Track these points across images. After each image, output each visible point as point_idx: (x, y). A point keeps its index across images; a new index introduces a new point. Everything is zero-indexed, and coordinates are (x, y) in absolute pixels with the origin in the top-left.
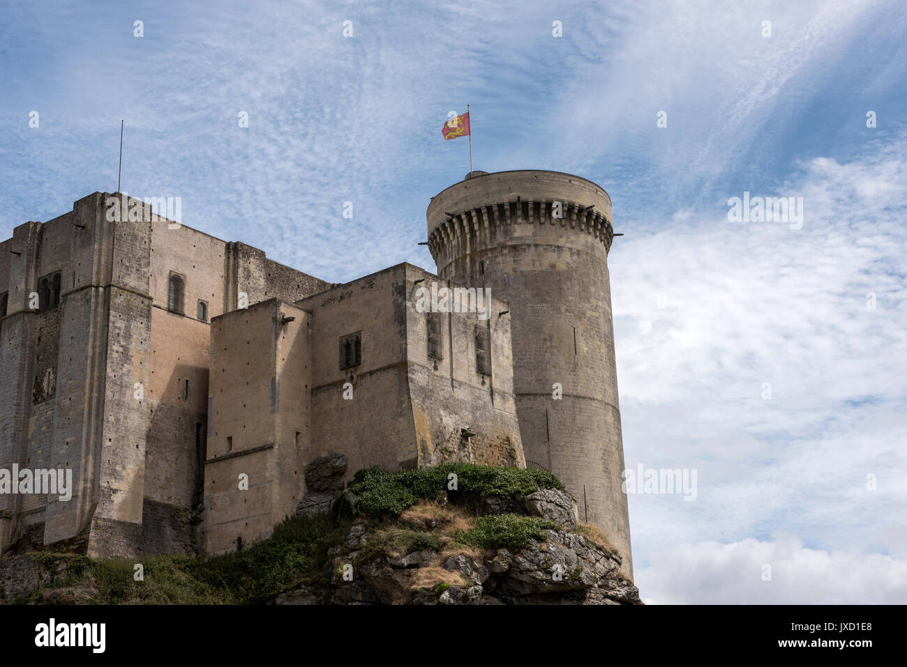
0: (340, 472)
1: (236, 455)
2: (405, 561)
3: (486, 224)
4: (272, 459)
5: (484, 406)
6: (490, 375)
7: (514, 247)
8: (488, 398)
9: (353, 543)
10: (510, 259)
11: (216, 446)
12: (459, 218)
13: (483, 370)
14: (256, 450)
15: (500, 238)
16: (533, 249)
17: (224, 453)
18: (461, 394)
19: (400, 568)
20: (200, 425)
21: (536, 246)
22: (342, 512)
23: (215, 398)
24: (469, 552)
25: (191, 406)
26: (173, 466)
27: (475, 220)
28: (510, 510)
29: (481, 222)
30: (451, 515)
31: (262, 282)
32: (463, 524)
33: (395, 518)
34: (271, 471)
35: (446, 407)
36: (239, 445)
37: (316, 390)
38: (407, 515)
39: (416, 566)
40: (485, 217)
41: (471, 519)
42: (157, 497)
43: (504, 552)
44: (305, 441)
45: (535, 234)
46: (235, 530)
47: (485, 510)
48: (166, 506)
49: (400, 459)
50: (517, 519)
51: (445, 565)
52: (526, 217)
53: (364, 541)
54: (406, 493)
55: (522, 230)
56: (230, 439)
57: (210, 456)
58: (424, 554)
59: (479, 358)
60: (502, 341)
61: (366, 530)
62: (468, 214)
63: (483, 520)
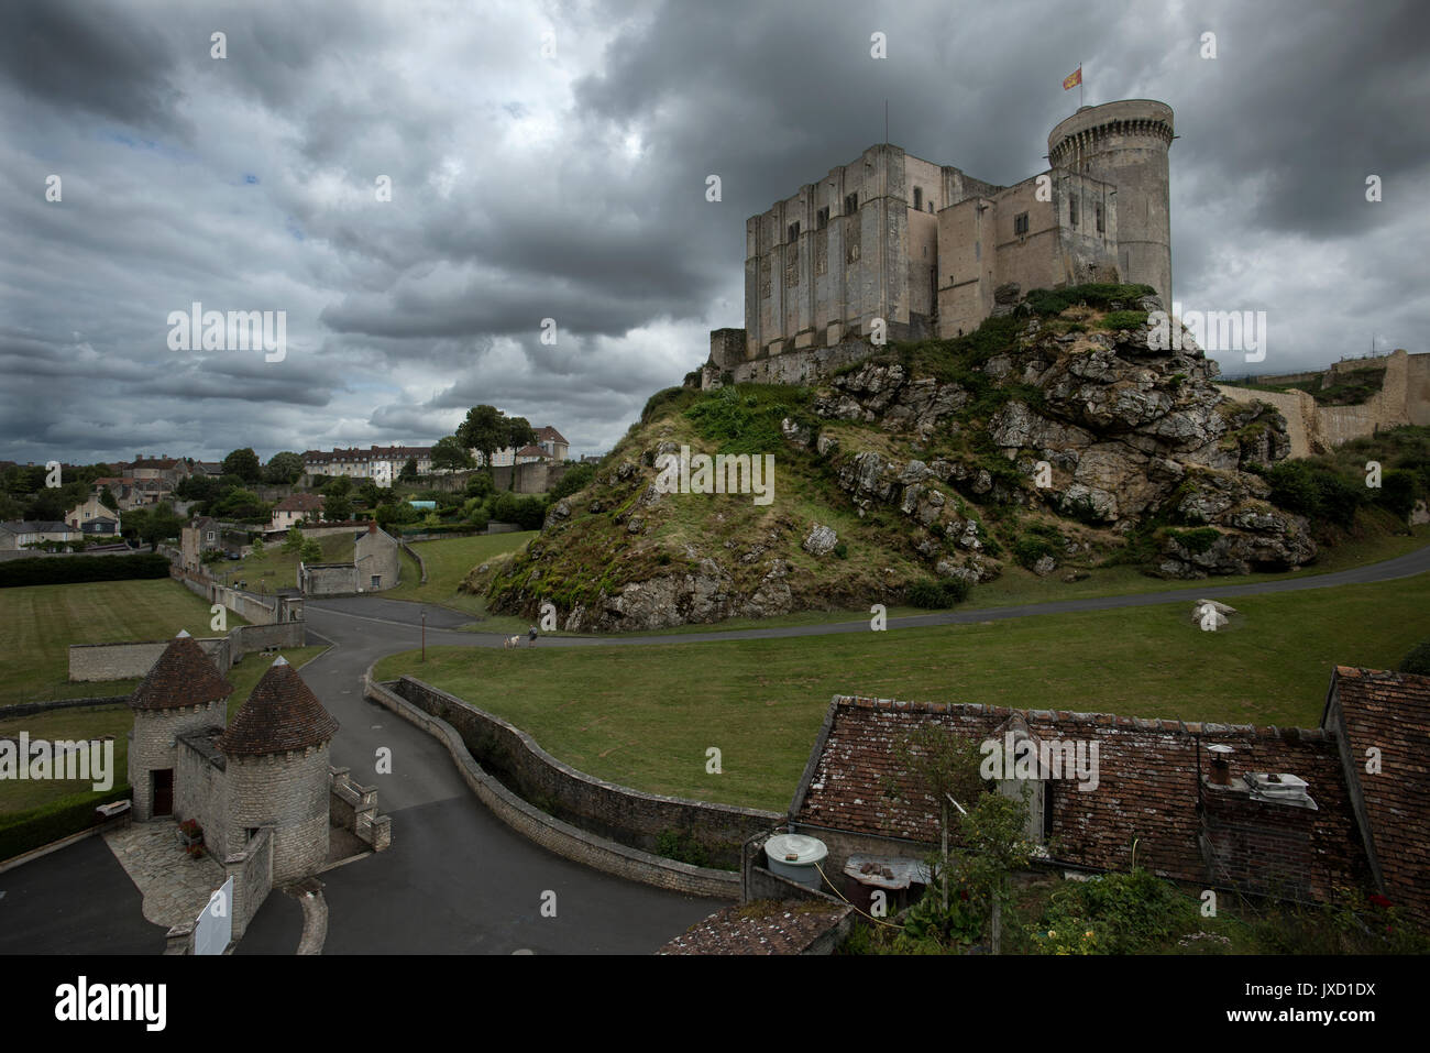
0: (1016, 293)
1: (956, 286)
2: (1066, 338)
3: (1092, 140)
4: (977, 287)
5: (1101, 250)
6: (1104, 231)
7: (1110, 153)
8: (1103, 245)
9: (1032, 330)
10: (1107, 160)
11: (943, 282)
12: (1073, 138)
13: (1100, 228)
14: (968, 283)
15: (1101, 148)
16: (1122, 152)
17: (948, 285)
18: (1088, 244)
19: (1063, 342)
20: (934, 270)
21: (1125, 150)
22: (1020, 313)
23: (942, 257)
24: (1103, 332)
25: (928, 261)
26: (922, 293)
27: (1084, 138)
28: (1126, 308)
29: (1088, 138)
30: (1090, 312)
31: (961, 188)
32: (1098, 316)
33: (1057, 315)
34: (977, 293)
35: (1081, 252)
36: (957, 280)
37: (999, 248)
38: (1064, 314)
39: (1072, 341)
40: (1091, 135)
41: (1101, 314)
42: (915, 311)
43: (1125, 332)
44: (994, 277)
45: (1124, 143)
46: (958, 326)
47: (1110, 309)
48: (919, 315)
49: (1054, 283)
50: (1132, 313)
51: (1089, 339)
52: (1119, 132)
53: (1038, 328)
54: (1063, 302)
55: (1116, 141)
56: (952, 277)
57: (940, 287)
58: (1076, 334)
59: (1098, 222)
60: (1112, 210)
61: (1040, 322)
62: (1080, 135)
63: (1111, 315)
